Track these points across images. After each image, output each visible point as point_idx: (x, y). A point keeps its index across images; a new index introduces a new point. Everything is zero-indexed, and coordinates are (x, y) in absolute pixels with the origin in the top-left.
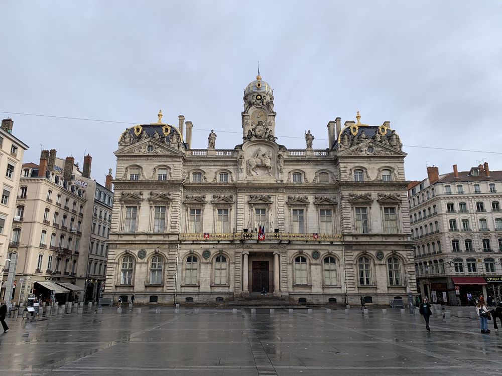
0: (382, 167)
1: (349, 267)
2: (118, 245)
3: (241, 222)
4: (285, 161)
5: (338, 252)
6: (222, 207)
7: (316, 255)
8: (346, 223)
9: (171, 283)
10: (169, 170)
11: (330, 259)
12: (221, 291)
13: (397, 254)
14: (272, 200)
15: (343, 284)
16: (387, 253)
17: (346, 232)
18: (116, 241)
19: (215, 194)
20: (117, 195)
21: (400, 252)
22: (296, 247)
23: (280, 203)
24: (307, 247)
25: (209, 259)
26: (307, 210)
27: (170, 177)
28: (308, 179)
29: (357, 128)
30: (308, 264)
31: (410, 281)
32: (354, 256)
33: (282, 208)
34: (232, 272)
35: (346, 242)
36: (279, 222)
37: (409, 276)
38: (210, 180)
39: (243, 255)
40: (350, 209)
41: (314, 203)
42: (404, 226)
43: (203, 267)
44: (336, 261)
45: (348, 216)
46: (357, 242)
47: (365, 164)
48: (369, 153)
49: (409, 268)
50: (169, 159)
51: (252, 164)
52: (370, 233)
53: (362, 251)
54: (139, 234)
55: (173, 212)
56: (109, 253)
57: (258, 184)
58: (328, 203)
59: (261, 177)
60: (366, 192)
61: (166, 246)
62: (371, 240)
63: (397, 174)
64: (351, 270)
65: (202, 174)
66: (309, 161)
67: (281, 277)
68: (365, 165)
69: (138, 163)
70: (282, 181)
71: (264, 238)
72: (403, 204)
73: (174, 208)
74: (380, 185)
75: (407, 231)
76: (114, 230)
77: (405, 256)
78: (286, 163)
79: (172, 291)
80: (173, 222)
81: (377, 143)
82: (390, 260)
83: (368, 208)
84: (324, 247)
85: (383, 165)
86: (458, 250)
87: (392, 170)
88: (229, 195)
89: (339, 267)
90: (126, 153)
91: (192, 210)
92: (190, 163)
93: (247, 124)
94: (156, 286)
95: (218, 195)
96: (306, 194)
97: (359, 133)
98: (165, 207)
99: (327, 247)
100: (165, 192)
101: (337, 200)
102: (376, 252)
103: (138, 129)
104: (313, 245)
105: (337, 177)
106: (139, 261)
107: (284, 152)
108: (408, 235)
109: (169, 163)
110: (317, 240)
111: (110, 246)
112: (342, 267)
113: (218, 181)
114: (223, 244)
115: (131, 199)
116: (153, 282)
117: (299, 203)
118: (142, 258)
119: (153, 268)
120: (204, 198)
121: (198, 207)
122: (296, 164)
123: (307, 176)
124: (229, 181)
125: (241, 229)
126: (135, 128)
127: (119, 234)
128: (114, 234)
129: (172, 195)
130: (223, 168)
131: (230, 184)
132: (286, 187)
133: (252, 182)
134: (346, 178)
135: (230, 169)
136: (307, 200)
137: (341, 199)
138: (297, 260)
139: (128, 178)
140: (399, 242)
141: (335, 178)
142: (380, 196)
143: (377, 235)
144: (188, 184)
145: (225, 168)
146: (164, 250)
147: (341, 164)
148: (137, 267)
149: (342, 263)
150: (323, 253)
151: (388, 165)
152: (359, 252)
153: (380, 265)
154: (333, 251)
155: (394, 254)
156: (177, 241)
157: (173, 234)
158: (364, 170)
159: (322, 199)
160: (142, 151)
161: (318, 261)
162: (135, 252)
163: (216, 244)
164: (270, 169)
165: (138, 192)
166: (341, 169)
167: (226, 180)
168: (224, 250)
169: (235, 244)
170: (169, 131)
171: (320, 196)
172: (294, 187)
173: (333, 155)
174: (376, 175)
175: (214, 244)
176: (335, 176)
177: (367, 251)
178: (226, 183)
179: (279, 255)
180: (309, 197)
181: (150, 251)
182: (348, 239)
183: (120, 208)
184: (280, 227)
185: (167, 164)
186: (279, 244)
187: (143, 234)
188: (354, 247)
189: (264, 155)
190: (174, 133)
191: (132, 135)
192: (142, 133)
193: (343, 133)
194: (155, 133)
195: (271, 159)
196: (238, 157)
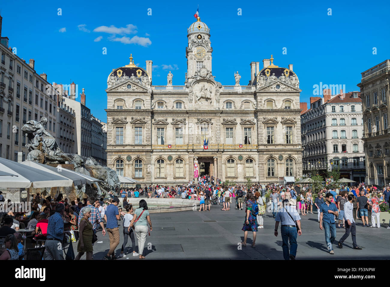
0: (285, 99)
1: (261, 166)
2: (113, 153)
3: (192, 137)
4: (221, 94)
5: (255, 156)
6: (178, 126)
7: (240, 158)
8: (261, 137)
9: (149, 176)
10: (143, 102)
11: (250, 160)
12: (180, 181)
13: (291, 157)
14: (212, 121)
15: (257, 176)
16: (285, 156)
17: (260, 143)
18: (112, 150)
19: (173, 118)
20: (110, 120)
21: (294, 155)
22: (228, 153)
23: (218, 123)
24: (235, 153)
25: (172, 161)
26: (235, 128)
27: (144, 107)
28: (236, 106)
29: (270, 71)
30: (236, 164)
31: (298, 173)
32: (265, 159)
33: (219, 127)
34: (188, 169)
35: (259, 149)
36: (217, 136)
37: (298, 170)
38: (170, 108)
39: (194, 159)
40: (264, 127)
41: (240, 123)
42: (297, 139)
43: (168, 166)
44: (254, 161)
45: (262, 132)
46: (267, 149)
47: (275, 97)
48: (277, 90)
49: (299, 165)
50: (142, 94)
51: (198, 96)
52: (276, 143)
53: (270, 155)
54: (126, 145)
55: (147, 131)
56: (108, 158)
57: (203, 110)
58: (249, 123)
59: (204, 106)
60: (274, 116)
61: (144, 153)
62: (276, 148)
63: (295, 104)
64: (263, 167)
65: (164, 103)
66: (237, 94)
67: (219, 172)
68: (274, 98)
69: (121, 97)
70: (219, 108)
71: (207, 148)
72: (297, 124)
73: (147, 128)
74: (283, 111)
75: (299, 142)
76: (110, 143)
77: (297, 158)
78: (221, 95)
79: (150, 181)
80: (148, 138)
81: (282, 82)
82: (287, 160)
83: (275, 127)
84: (246, 153)
85: (286, 97)
86: (337, 152)
87: (292, 101)
88: (183, 118)
89: (255, 165)
90: (113, 91)
91: (158, 129)
92: (156, 95)
93: (191, 59)
94: (139, 178)
95: (176, 118)
96: (235, 117)
97: (271, 75)
98: (141, 127)
99: (248, 153)
100: (141, 117)
101: (255, 121)
102: (278, 155)
103: (120, 72)
104: (239, 151)
105: (256, 105)
106: (128, 162)
107: (220, 88)
108: (299, 145)
109: (142, 97)
110: (242, 148)
111: (108, 153)
112: (257, 165)
113: (175, 109)
114: (180, 152)
115: (119, 122)
116: (137, 176)
117: (230, 123)
118: (129, 161)
119: (136, 167)
120: (166, 120)
121: (162, 126)
122: (228, 96)
123: (236, 105)
124: (183, 108)
125: (191, 141)
126: (118, 72)
127: (113, 146)
128: (110, 145)
129: (146, 119)
130: (178, 99)
131: (183, 111)
132: (222, 113)
133: (199, 109)
134: (261, 107)
135: (184, 99)
136: (235, 122)
137: (257, 121)
138: (229, 161)
139: (116, 108)
140: (293, 149)
141: (254, 106)
142: (283, 119)
143: (280, 145)
144: (155, 111)
145: (180, 99)
146: (143, 156)
147: (258, 97)
148: (127, 167)
149: (257, 162)
150: (245, 157)
151: (289, 97)
152: (268, 156)
153: (281, 164)
154: (252, 155)
155: (290, 157)
156: (150, 150)
157: (148, 145)
158: (274, 101)
159: (245, 120)
160: (124, 88)
161: (242, 161)
162: (124, 157)
163: (176, 152)
164: (211, 100)
165: (124, 117)
166: (258, 100)
167: (181, 107)
168: (181, 156)
169: (188, 152)
170: (141, 74)
171: (244, 118)
172: (227, 113)
173: (253, 89)
174: (281, 104)
175: (175, 152)
176: (254, 105)
177: (273, 155)
178: (180, 110)
179: (217, 159)
180: (237, 119)
181: (134, 156)
182: (261, 147)
183: (112, 128)
184: (217, 140)
185: (141, 97)
186: (217, 152)
187: (129, 145)
188: (265, 153)
189: (206, 89)
190: (145, 75)
191: (116, 77)
192: (123, 76)
193: (260, 75)
194: (132, 76)
195: (211, 93)
196: (189, 92)
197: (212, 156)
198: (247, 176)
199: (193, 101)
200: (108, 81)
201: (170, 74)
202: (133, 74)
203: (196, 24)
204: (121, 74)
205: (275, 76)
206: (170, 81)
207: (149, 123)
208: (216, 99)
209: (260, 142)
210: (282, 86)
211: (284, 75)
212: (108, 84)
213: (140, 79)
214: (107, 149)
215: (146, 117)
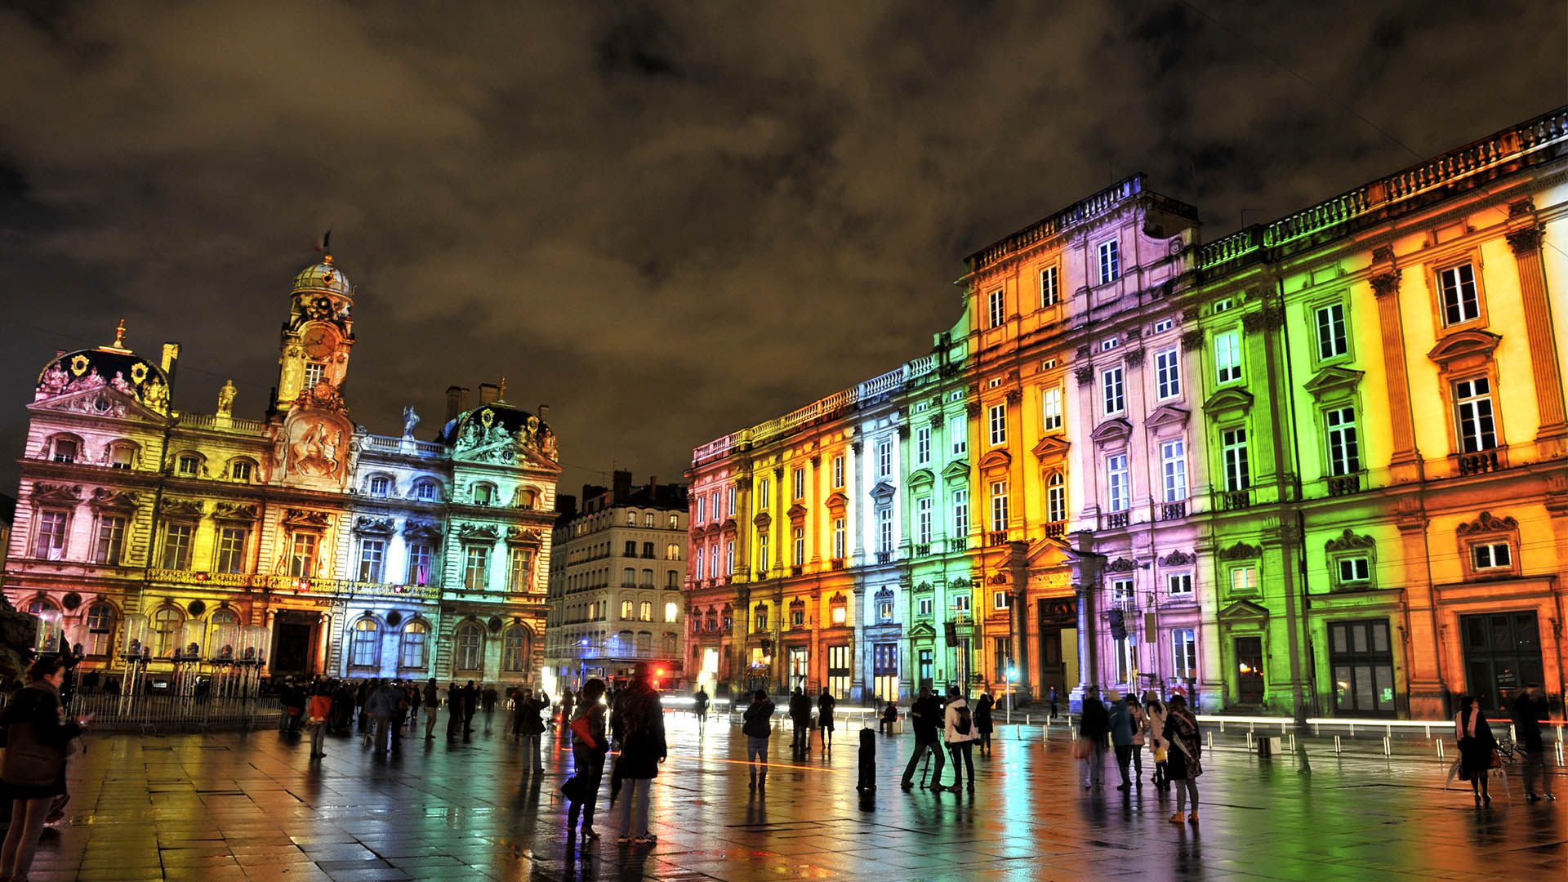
0: (522, 487)
1: (444, 641)
2: (24, 582)
3: (268, 555)
4: (362, 455)
5: (432, 616)
6: (233, 527)
7: (393, 619)
8: (451, 571)
10: (137, 450)
11: (417, 626)
13: (522, 623)
14: (329, 521)
15: (431, 666)
16: (507, 622)
17: (447, 585)
18: (19, 573)
19: (221, 502)
20: (25, 488)
21: (527, 621)
23: (343, 528)
24: (381, 606)
25: (201, 616)
26: (389, 544)
27: (138, 466)
28: (399, 490)
29: (493, 415)
30: (378, 634)
32: (456, 624)
33: (345, 536)
36: (337, 561)
37: (535, 658)
38: (215, 474)
39: (266, 614)
40: (461, 549)
41: (403, 532)
42: (540, 582)
44: (426, 630)
45: (456, 560)
46: (463, 602)
47: (497, 478)
48: (503, 461)
49: (536, 645)
50: (139, 429)
51: (299, 453)
52: (487, 589)
53: (467, 618)
54: (69, 565)
55: (139, 531)
57: (308, 491)
58: (426, 535)
59: (313, 480)
60: (490, 525)
61: (121, 590)
62: (486, 601)
63: (543, 499)
64: (447, 645)
65: (201, 461)
66: (404, 460)
67: (330, 652)
68: (496, 481)
69: (75, 431)
70: (352, 490)
71: (307, 588)
72: (544, 547)
73: (141, 522)
74: (513, 515)
75: (543, 590)
76: (18, 553)
77: (534, 628)
78: (362, 459)
80: (137, 548)
81: (521, 446)
82: (510, 632)
83: (489, 550)
84: (409, 607)
85: (524, 483)
87: (537, 493)
88: (249, 504)
89: (429, 640)
90: (51, 409)
91: (174, 528)
92: (179, 438)
93: (294, 355)
95: (228, 504)
96: (391, 518)
97: (495, 425)
98: (123, 519)
99: (415, 608)
100: (126, 492)
101: (442, 530)
102: (489, 618)
103: (80, 363)
104: (390, 603)
105: (448, 493)
106: (64, 612)
107: (363, 439)
108: (543, 596)
109: (139, 437)
110: (399, 595)
112: (433, 640)
113: (229, 478)
114: (229, 593)
115: (56, 497)
117: (376, 531)
118: (71, 608)
119: (91, 627)
120: (199, 506)
121: (186, 522)
122: (381, 462)
123: (397, 486)
124: (252, 481)
125: (264, 569)
126: (75, 361)
127: (26, 562)
128: (17, 561)
129: (140, 498)
130: (243, 454)
131: (252, 487)
132: (358, 502)
133: (296, 487)
134: (461, 499)
135: (258, 458)
136: (391, 528)
137: (448, 532)
138: (361, 626)
139: (51, 457)
140: (527, 606)
141: (444, 494)
142: (510, 532)
143: (497, 593)
144: (170, 478)
145: (248, 455)
146: (117, 598)
147: (456, 474)
149: (435, 633)
150: (406, 617)
151: (531, 484)
152: (463, 617)
153: (494, 640)
154: (423, 615)
155: (518, 624)
156: (142, 582)
157: (137, 569)
158: (493, 488)
159: (417, 527)
160: (87, 408)
161: (395, 628)
162: (57, 595)
163: (218, 592)
164: (333, 466)
165: (72, 485)
166: (456, 482)
167: (246, 477)
168: (230, 604)
169: (251, 595)
170: (144, 376)
171: (414, 521)
172: (371, 506)
173: (447, 453)
174: (510, 497)
175: (213, 592)
176: (445, 490)
178: (245, 483)
179: (330, 618)
180: (396, 522)
181: (88, 597)
182: (449, 596)
183: (31, 512)
184: (337, 569)
185: (134, 438)
186: (333, 600)
187: (78, 565)
188: (457, 610)
189: (325, 439)
190: (156, 381)
191: (65, 373)
192: (88, 373)
193: (468, 422)
194: (116, 376)
195: (336, 449)
196: (276, 439)
197: (317, 608)
198: (407, 663)
199: (285, 465)
200: (38, 382)
201: (228, 388)
202: (119, 374)
203: (319, 272)
204: (85, 368)
205: (503, 430)
206: (226, 405)
207: (147, 509)
208: (347, 467)
209: (447, 583)
210: (518, 455)
211: (526, 429)
212: (37, 389)
213: (140, 389)
215: (142, 494)
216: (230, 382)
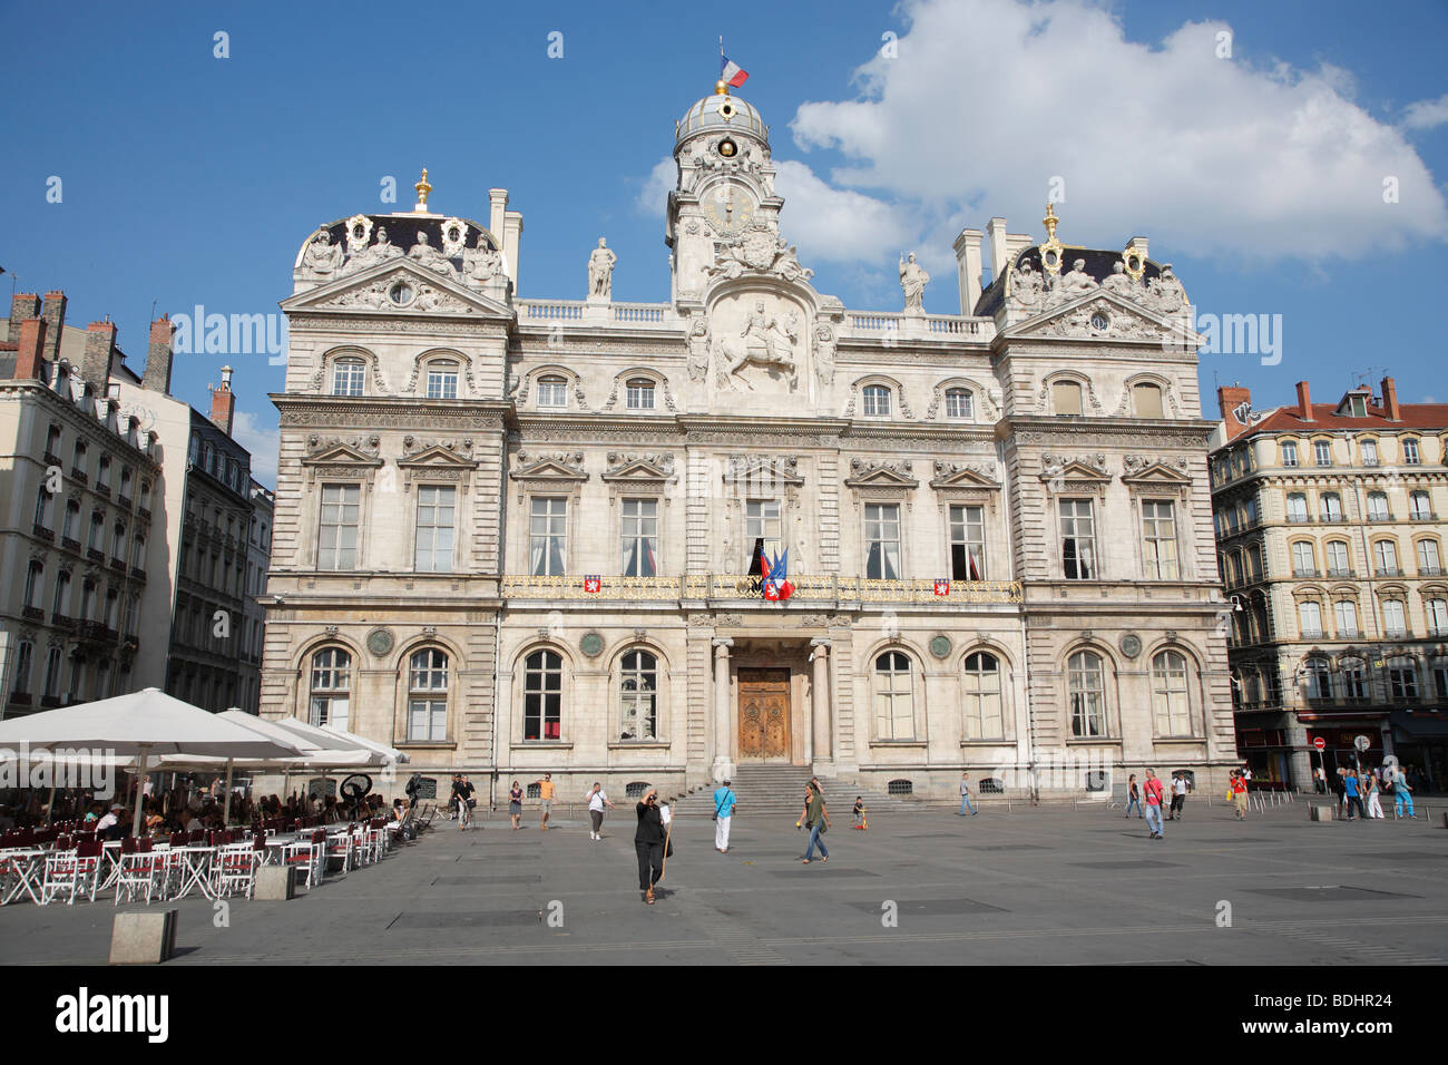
0: (1136, 376)
1: (1040, 683)
2: (301, 613)
3: (702, 542)
4: (839, 348)
5: (1009, 636)
6: (637, 491)
7: (940, 646)
8: (1033, 548)
9: (481, 736)
10: (463, 365)
11: (983, 659)
13: (1179, 641)
14: (800, 471)
15: (1022, 735)
16: (1151, 639)
17: (1031, 575)
18: (294, 596)
19: (613, 450)
20: (292, 446)
21: (1189, 635)
22: (882, 622)
23: (826, 481)
24: (916, 622)
25: (601, 659)
26: (909, 507)
27: (468, 390)
28: (912, 406)
29: (1059, 253)
30: (918, 677)
31: (1216, 723)
32: (1057, 649)
33: (833, 497)
34: (681, 701)
35: (1032, 605)
36: (824, 543)
37: (1215, 707)
38: (596, 405)
39: (714, 649)
40: (1045, 502)
41: (931, 484)
42: (1200, 558)
43: (583, 685)
44: (1002, 664)
45: (1039, 525)
46: (1066, 605)
47: (1087, 364)
48: (1096, 332)
49: (1215, 683)
50: (465, 328)
51: (733, 354)
52: (1104, 577)
53: (1079, 634)
54: (371, 576)
55: (482, 507)
56: (269, 638)
57: (757, 418)
58: (973, 485)
59: (763, 398)
60: (1093, 452)
61: (461, 617)
62: (1105, 600)
63: (1177, 397)
64: (1048, 691)
65: (571, 380)
66: (913, 351)
67: (836, 715)
68: (1087, 368)
69: (361, 342)
70: (832, 410)
72: (1196, 490)
73: (483, 490)
74: (1131, 431)
75: (1208, 573)
76: (286, 561)
77: (1204, 649)
78: (841, 354)
79: (486, 763)
80: (481, 539)
81: (1120, 301)
82: (1158, 659)
83: (1097, 500)
84: (967, 622)
85: (1138, 369)
87: (1164, 386)
88: (660, 452)
89: (1011, 682)
90: (319, 308)
91: (538, 500)
92: (531, 344)
93: (693, 231)
94: (430, 747)
95: (626, 453)
96: (906, 456)
98: (453, 488)
99: (975, 622)
100: (451, 439)
101: (1001, 474)
102: (1117, 634)
103: (359, 229)
104: (932, 614)
105: (1000, 404)
106: (372, 663)
107: (837, 318)
108: (1210, 585)
109: (464, 341)
110: (946, 599)
111: (273, 613)
112: (1020, 684)
113: (621, 407)
114: (645, 612)
115: (343, 458)
116: (420, 734)
117: (883, 481)
118: (380, 655)
119: (417, 689)
120: (579, 460)
121: (558, 490)
122: (872, 356)
123: (908, 398)
124: (659, 408)
125: (699, 565)
126: (350, 225)
127: (301, 576)
128: (287, 574)
129: (477, 449)
130: (639, 364)
131: (661, 418)
132: (846, 430)
133: (736, 413)
134: (1030, 408)
135: (664, 366)
136: (910, 475)
137: (1014, 474)
138: (882, 663)
139: (329, 389)
140: (1186, 605)
141: (992, 407)
142: (1130, 464)
143: (1125, 584)
144: (523, 414)
145: (647, 364)
146: (456, 634)
147: (1014, 363)
148: (366, 686)
149: (1020, 670)
150: (962, 642)
151: (1151, 369)
152: (1070, 635)
153: (1132, 675)
154: (993, 635)
155: (1172, 642)
156: (493, 600)
157: (483, 577)
158: (1084, 384)
159: (954, 471)
160: (376, 300)
161: (947, 663)
162: (356, 635)
163: (625, 612)
164: (792, 371)
165: (363, 436)
166: (1016, 378)
167: (649, 404)
168: (649, 632)
169: (685, 613)
170: (462, 239)
171: (948, 462)
172: (868, 433)
173: (986, 332)
174: (1118, 399)
175: (618, 612)
176: (993, 401)
177: (1095, 633)
178: (648, 413)
179: (828, 649)
180: (916, 466)
181: (406, 632)
182: (1039, 596)
183: (303, 488)
184: (825, 559)
185: (457, 344)
186: (831, 613)
187: (385, 575)
188: (1056, 622)
189: (773, 325)
190: (482, 243)
191: (338, 247)
192: (373, 241)
193: (1018, 266)
194: (417, 242)
195: (793, 340)
196: (689, 331)
197: (803, 633)
198: (973, 734)
199: (711, 377)
200: (298, 265)
201: (599, 252)
204: (367, 235)
205: (1084, 275)
206: (600, 282)
207: (490, 467)
208: (817, 371)
209: (1031, 571)
210: (1118, 319)
212: (296, 277)
213: (457, 263)
214: (270, 591)
215: (479, 440)
216: (603, 242)
